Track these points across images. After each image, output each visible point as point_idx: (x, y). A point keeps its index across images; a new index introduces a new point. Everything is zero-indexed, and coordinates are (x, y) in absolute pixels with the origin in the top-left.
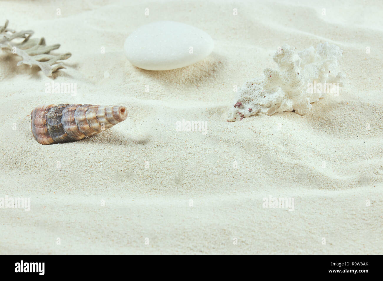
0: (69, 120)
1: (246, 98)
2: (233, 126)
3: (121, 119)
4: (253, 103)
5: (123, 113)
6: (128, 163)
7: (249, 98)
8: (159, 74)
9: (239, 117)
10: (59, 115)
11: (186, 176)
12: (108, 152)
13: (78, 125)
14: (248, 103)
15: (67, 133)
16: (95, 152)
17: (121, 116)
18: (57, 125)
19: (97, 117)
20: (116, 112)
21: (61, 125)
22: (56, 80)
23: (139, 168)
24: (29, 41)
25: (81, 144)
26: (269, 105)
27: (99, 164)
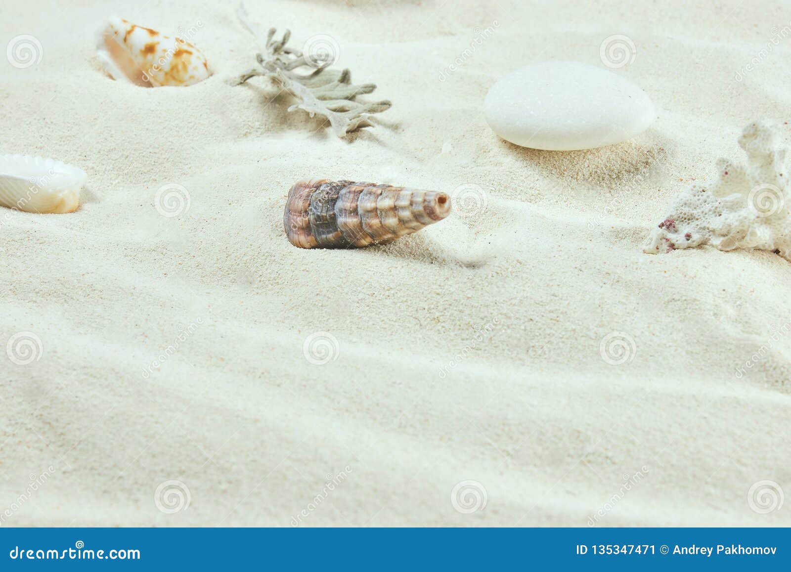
0: (348, 208)
1: (685, 214)
2: (649, 260)
3: (436, 216)
4: (697, 225)
5: (442, 205)
6: (439, 297)
7: (691, 215)
8: (541, 158)
9: (665, 246)
10: (332, 197)
11: (538, 334)
12: (407, 274)
13: (361, 219)
14: (689, 223)
15: (342, 232)
16: (385, 272)
17: (438, 210)
18: (325, 214)
19: (395, 207)
20: (429, 202)
21: (333, 214)
22: (352, 145)
23: (455, 308)
24: (322, 73)
25: (364, 255)
26: (724, 231)
27: (387, 293)
